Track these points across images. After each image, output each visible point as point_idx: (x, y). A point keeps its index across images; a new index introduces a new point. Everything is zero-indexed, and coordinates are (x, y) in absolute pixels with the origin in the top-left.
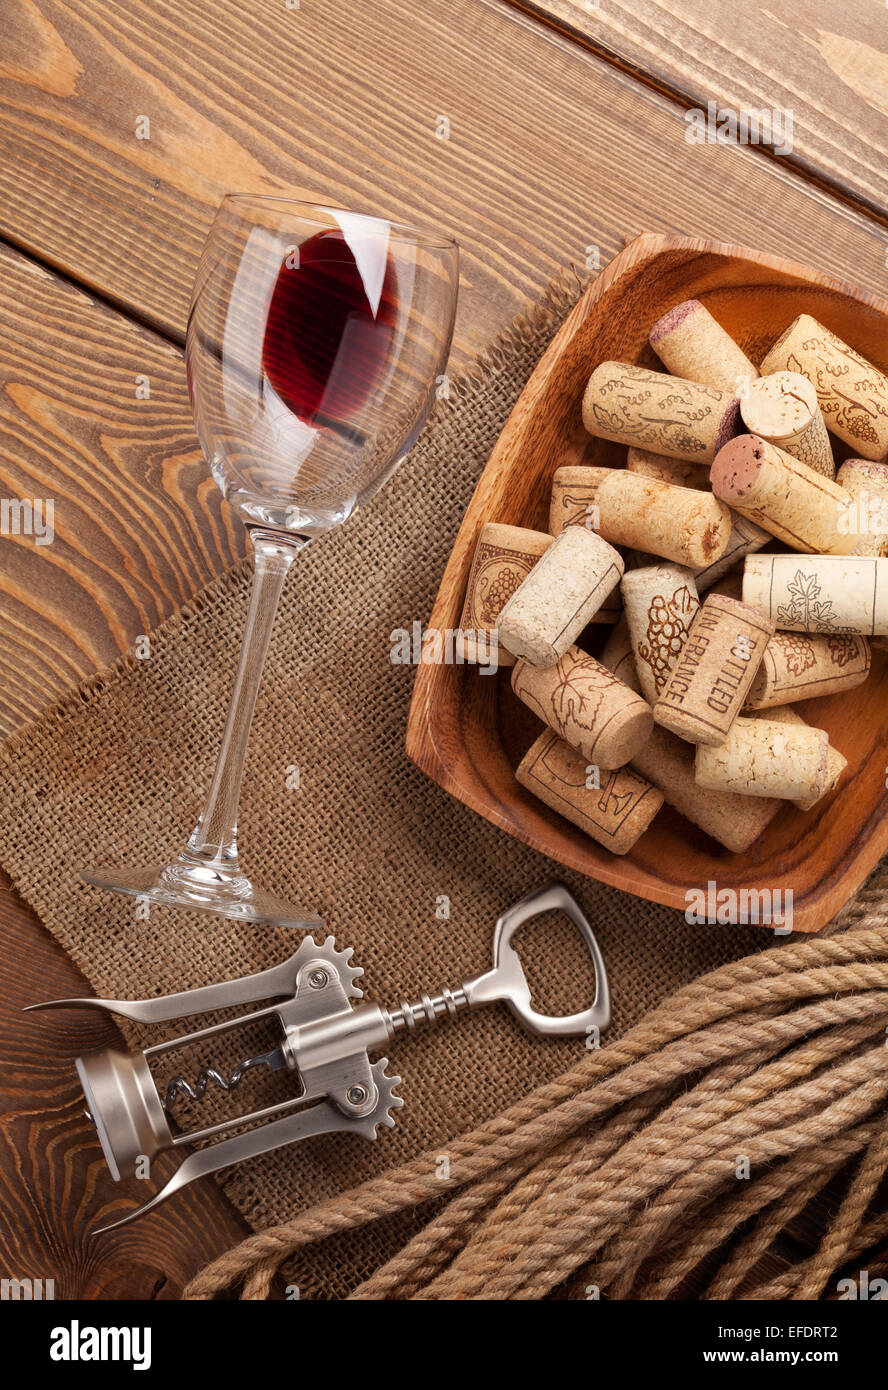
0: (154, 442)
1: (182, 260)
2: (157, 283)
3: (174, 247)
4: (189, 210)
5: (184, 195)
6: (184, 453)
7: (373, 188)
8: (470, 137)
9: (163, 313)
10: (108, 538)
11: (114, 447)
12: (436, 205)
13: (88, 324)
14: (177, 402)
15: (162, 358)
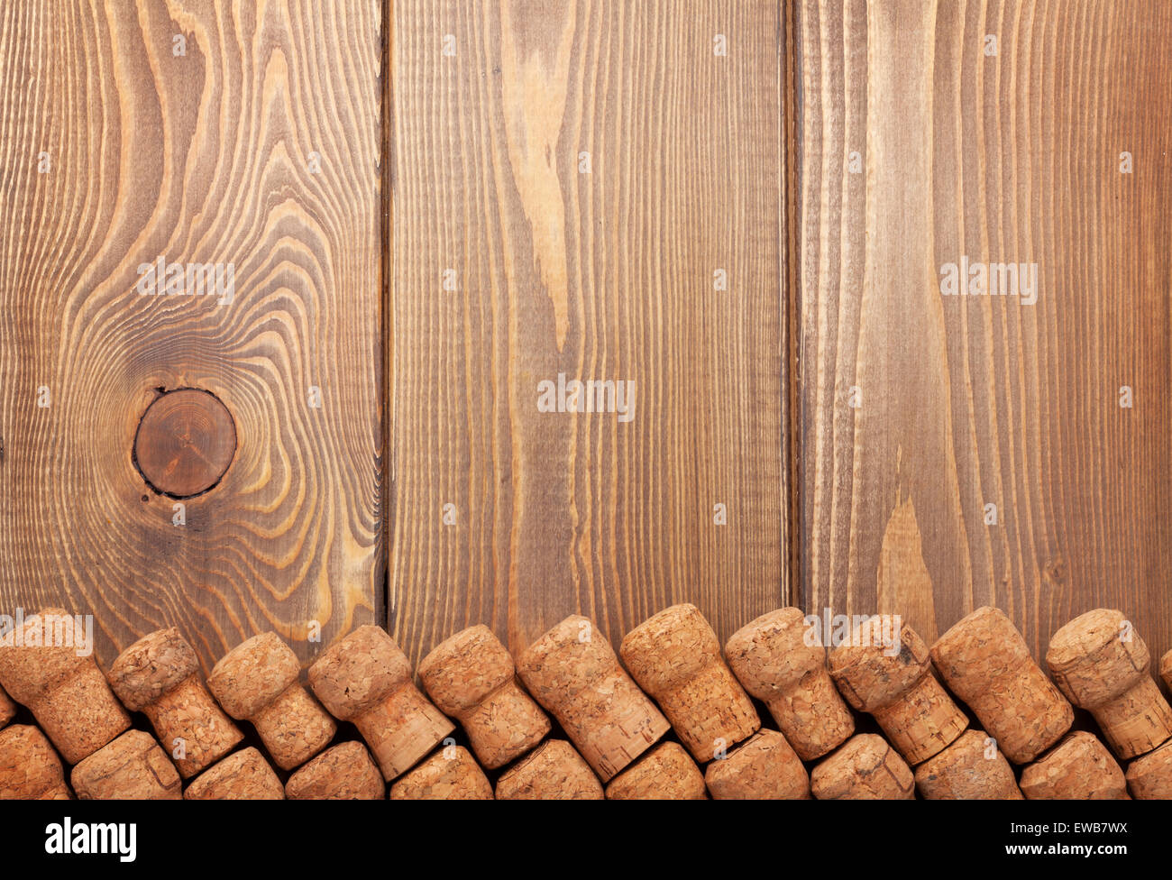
0: (301, 183)
1: (451, 123)
2: (422, 115)
3: (456, 112)
4: (491, 106)
5: (500, 96)
6: (306, 210)
7: (590, 234)
8: (672, 283)
9: (402, 132)
10: (207, 192)
11: (279, 155)
12: (606, 289)
13: (361, 82)
14: (342, 183)
15: (367, 152)
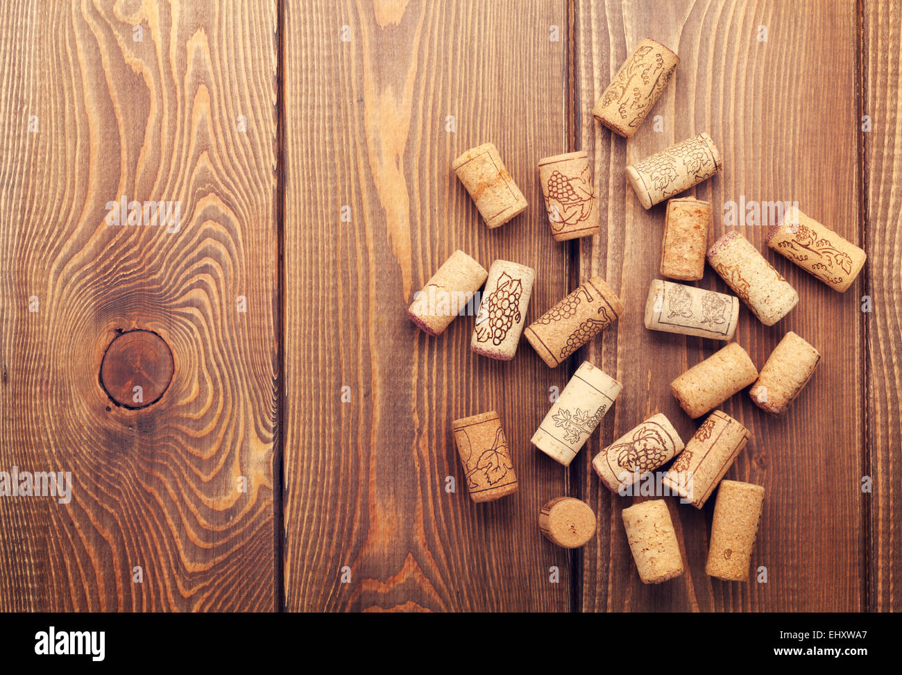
0: (220, 182)
1: (327, 138)
2: (307, 132)
3: (331, 130)
4: (357, 125)
5: (363, 119)
6: (224, 201)
7: (428, 218)
8: (487, 254)
9: (293, 145)
10: (152, 188)
11: (204, 161)
12: (439, 258)
13: (262, 108)
14: (249, 181)
15: (267, 159)
